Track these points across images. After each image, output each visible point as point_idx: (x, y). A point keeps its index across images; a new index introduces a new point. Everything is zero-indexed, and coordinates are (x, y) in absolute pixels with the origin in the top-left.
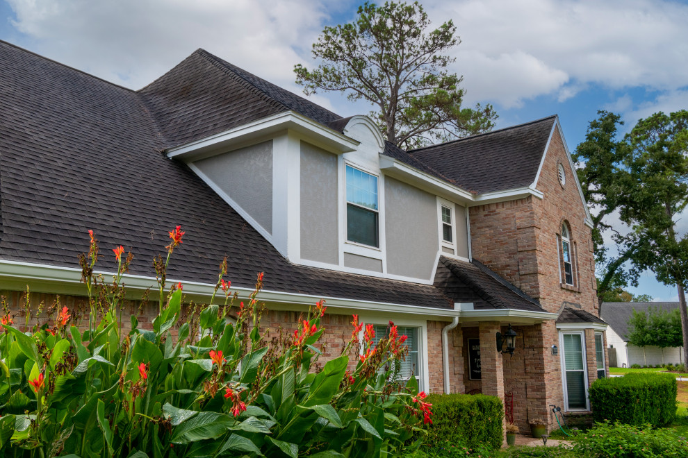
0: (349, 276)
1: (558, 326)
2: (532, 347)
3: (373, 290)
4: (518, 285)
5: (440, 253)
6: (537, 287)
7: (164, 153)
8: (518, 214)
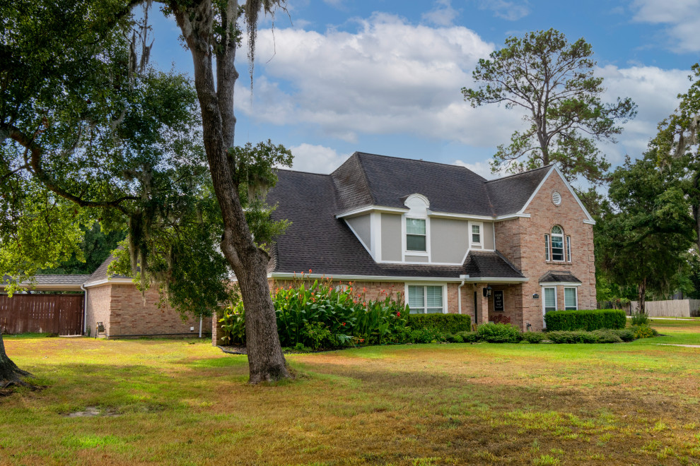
0: (406, 266)
1: (541, 284)
2: (518, 295)
3: (415, 271)
4: (513, 263)
5: (470, 249)
6: (520, 265)
7: (335, 216)
8: (514, 227)
